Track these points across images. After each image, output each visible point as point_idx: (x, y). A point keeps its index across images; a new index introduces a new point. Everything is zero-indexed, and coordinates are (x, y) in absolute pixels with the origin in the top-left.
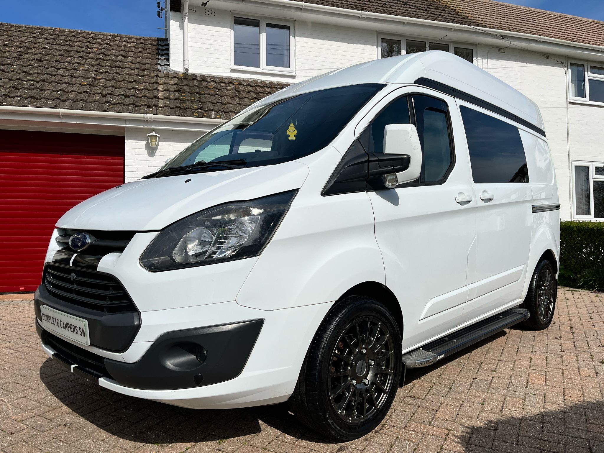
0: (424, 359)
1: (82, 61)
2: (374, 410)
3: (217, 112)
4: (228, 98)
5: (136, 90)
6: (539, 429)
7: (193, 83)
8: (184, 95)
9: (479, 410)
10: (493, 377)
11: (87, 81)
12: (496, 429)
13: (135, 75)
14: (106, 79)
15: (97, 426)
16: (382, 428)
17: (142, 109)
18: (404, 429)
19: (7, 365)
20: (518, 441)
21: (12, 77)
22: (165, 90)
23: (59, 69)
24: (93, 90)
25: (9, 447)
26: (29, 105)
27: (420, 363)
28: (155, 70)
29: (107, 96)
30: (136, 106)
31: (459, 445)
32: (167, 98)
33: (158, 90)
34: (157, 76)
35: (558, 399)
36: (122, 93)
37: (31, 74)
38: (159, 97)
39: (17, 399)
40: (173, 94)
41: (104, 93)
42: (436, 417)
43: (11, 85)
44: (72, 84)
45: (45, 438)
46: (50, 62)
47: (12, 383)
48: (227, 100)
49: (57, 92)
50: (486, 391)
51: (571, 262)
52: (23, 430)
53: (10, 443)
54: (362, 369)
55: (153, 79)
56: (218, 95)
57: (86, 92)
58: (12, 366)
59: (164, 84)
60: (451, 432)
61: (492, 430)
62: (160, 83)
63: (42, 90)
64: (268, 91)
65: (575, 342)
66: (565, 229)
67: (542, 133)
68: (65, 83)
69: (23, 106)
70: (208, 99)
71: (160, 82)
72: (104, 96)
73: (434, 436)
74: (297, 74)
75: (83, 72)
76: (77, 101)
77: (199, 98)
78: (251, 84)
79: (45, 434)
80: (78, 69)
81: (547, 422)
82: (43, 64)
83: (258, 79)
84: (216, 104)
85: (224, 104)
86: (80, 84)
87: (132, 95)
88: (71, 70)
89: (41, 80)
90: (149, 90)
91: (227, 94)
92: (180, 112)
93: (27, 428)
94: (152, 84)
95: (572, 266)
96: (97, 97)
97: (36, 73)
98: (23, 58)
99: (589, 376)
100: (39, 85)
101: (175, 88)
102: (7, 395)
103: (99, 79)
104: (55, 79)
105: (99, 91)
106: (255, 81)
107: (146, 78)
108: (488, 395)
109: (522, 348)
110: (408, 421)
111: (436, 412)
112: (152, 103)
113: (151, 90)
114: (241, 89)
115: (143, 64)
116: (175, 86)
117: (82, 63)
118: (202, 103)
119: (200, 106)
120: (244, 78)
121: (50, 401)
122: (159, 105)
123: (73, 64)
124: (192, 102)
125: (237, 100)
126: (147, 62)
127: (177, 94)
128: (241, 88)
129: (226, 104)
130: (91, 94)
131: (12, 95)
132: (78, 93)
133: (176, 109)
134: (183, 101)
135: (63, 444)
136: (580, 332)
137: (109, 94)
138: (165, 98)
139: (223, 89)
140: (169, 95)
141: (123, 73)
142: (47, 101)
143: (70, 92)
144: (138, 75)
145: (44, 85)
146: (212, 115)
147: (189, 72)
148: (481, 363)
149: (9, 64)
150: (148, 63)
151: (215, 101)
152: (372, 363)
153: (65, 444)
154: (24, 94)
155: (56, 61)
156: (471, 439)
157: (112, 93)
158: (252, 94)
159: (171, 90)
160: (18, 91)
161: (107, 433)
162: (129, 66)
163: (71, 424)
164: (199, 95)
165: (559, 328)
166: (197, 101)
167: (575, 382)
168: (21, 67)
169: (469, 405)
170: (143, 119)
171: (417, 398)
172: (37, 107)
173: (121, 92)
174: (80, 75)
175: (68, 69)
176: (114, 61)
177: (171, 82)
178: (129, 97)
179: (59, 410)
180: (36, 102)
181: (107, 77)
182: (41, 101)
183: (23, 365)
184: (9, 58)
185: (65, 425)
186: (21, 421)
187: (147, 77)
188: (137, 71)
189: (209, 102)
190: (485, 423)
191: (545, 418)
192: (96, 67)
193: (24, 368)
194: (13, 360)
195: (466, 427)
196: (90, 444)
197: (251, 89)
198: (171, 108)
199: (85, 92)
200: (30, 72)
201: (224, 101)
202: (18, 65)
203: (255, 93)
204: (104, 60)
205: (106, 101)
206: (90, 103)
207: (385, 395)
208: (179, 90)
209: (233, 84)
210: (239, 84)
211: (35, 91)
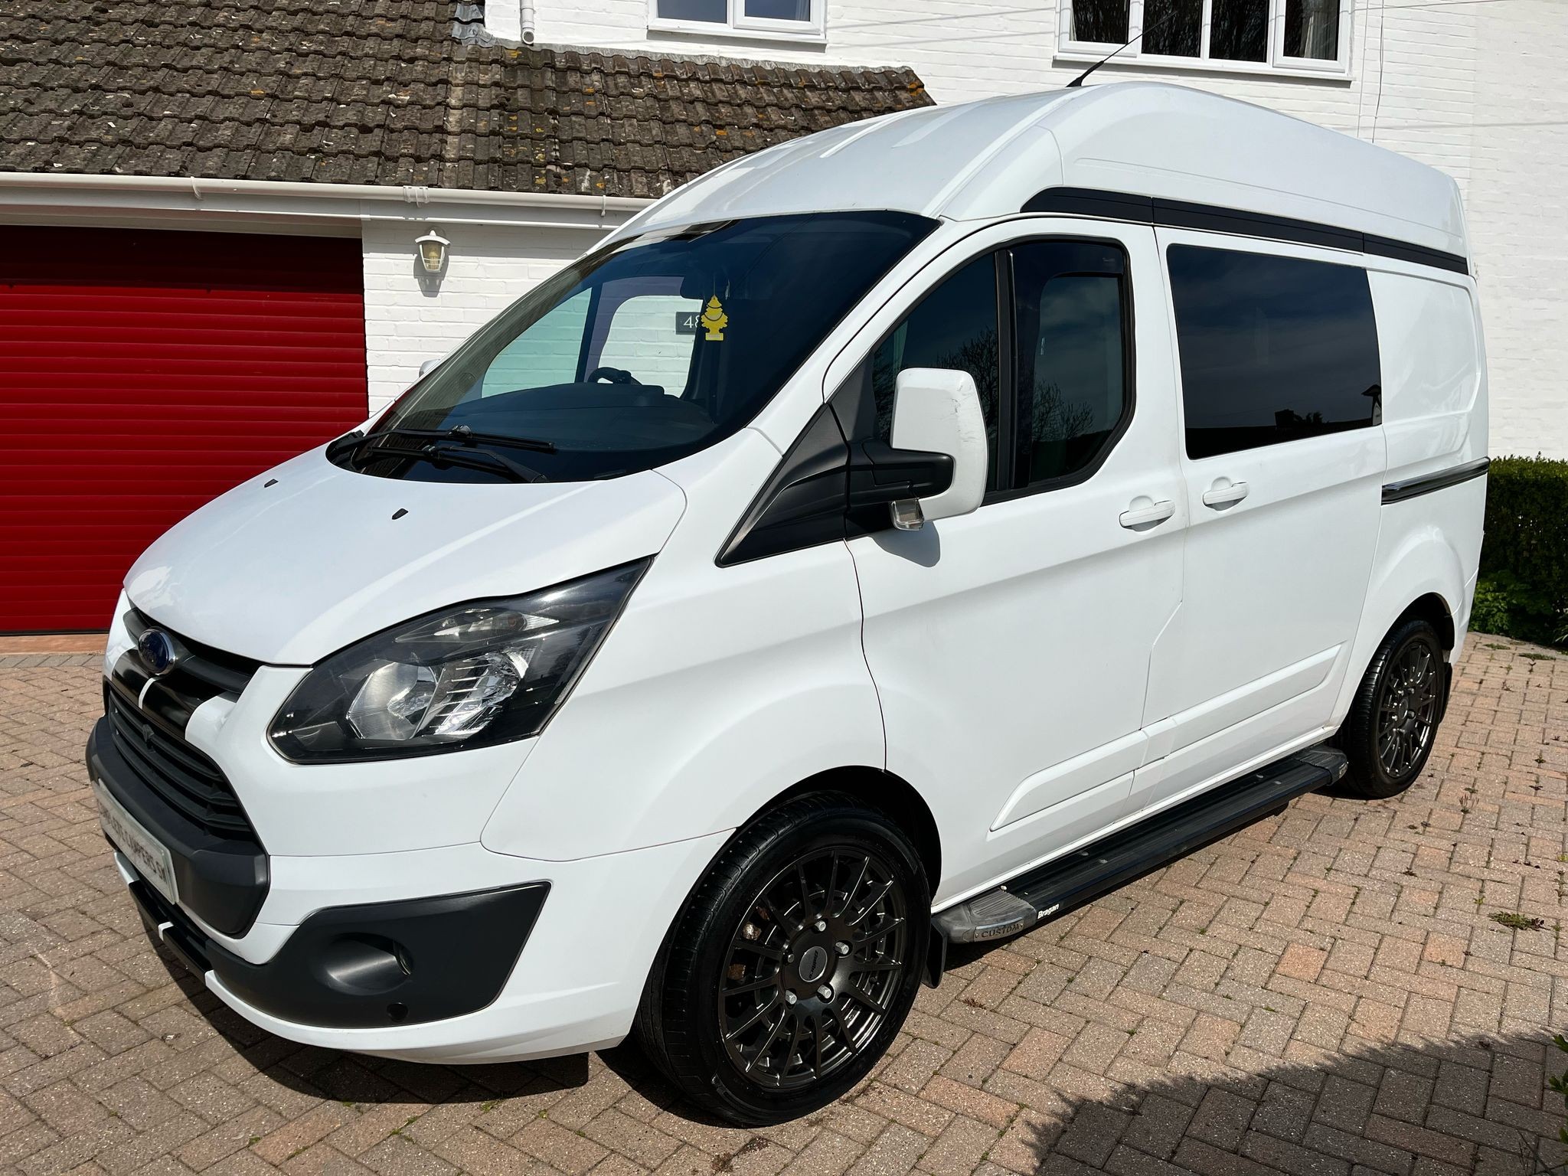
0: (998, 922)
1: (257, 21)
2: (844, 1054)
3: (598, 170)
4: (631, 125)
5: (392, 107)
6: (1242, 1121)
7: (543, 77)
8: (515, 118)
9: (1116, 1051)
10: (1191, 950)
11: (267, 85)
12: (1135, 1112)
13: (393, 57)
14: (315, 75)
15: (232, 1044)
16: (864, 1092)
17: (405, 167)
18: (917, 1096)
19: (69, 857)
20: (1174, 1153)
21: (79, 80)
22: (465, 106)
23: (198, 48)
24: (280, 114)
25: (35, 1095)
26: (117, 169)
27: (985, 931)
28: (445, 40)
29: (315, 132)
30: (388, 159)
31: (1030, 1151)
32: (470, 131)
33: (447, 105)
34: (449, 59)
35: (1330, 1031)
36: (353, 119)
37: (127, 68)
38: (450, 128)
39: (75, 959)
40: (486, 116)
41: (306, 120)
42: (1005, 1065)
43: (76, 107)
44: (229, 97)
45: (114, 1072)
46: (176, 27)
47: (71, 912)
48: (628, 130)
49: (190, 121)
50: (1157, 995)
51: (1550, 575)
52: (72, 1047)
53: (39, 1082)
54: (814, 967)
55: (437, 71)
56: (607, 116)
57: (262, 121)
58: (81, 860)
59: (467, 83)
60: (1024, 1113)
61: (1125, 1112)
62: (453, 82)
63: (151, 119)
64: (743, 96)
65: (1459, 845)
66: (1545, 484)
67: (1457, 264)
68: (210, 93)
69: (102, 173)
70: (578, 131)
71: (456, 78)
72: (307, 129)
73: (980, 1121)
74: (831, 39)
75: (258, 54)
76: (237, 150)
77: (555, 128)
78: (700, 75)
79: (115, 1063)
80: (245, 48)
81: (1273, 1099)
82: (157, 35)
83: (721, 58)
84: (598, 144)
85: (620, 144)
86: (248, 95)
87: (378, 126)
88: (227, 49)
89: (150, 88)
90: (425, 107)
91: (632, 110)
92: (501, 175)
93: (82, 1043)
94: (435, 84)
95: (1551, 584)
96: (288, 136)
97: (138, 66)
98: (109, 20)
99: (1443, 963)
100: (143, 103)
101: (492, 100)
102: (54, 947)
103: (298, 77)
104: (187, 82)
105: (295, 115)
106: (712, 66)
107: (419, 66)
108: (1158, 1005)
109: (1306, 857)
110: (935, 1073)
111: (1011, 1049)
112: (429, 149)
113: (430, 107)
114: (670, 93)
115: (415, 20)
116: (494, 91)
117: (258, 26)
118: (561, 141)
119: (553, 154)
120: (682, 56)
121: (143, 969)
122: (447, 156)
123: (235, 30)
124: (534, 139)
125: (656, 129)
126: (426, 13)
127: (495, 116)
128: (672, 89)
129: (624, 144)
130: (273, 125)
131: (77, 138)
132: (242, 123)
133: (491, 165)
134: (512, 139)
135: (150, 1091)
136: (1489, 808)
137: (318, 123)
138: (463, 131)
139: (622, 94)
140: (476, 122)
141: (359, 53)
142: (162, 152)
143: (222, 122)
144: (398, 58)
145: (157, 101)
146: (582, 181)
147: (535, 41)
148: (1181, 903)
149: (73, 40)
150: (427, 19)
151: (596, 137)
152: (845, 949)
153: (154, 1092)
154: (107, 133)
155: (193, 24)
156: (1066, 1137)
157: (328, 120)
158: (699, 107)
159: (481, 103)
160: (93, 124)
161: (248, 1064)
162: (376, 31)
163: (177, 1036)
164: (554, 119)
165: (1436, 791)
166: (548, 137)
167: (1397, 979)
168: (104, 48)
169: (1096, 1033)
170: (402, 199)
171: (981, 1006)
172: (137, 173)
173: (352, 117)
174: (249, 67)
175: (220, 48)
176: (339, 15)
177: (484, 79)
178: (369, 130)
179: (158, 994)
180: (135, 155)
181: (319, 68)
182: (147, 152)
183: (104, 856)
184: (74, 21)
185: (163, 1039)
186: (72, 1023)
187: (421, 63)
188: (396, 46)
189: (580, 139)
190: (1116, 1091)
191: (1272, 1086)
192: (292, 38)
193: (106, 867)
194: (84, 841)
195: (1064, 1100)
196: (207, 1094)
197: (698, 93)
198: (478, 163)
199: (261, 119)
200: (125, 63)
201: (620, 135)
202: (95, 41)
203: (708, 103)
204: (315, 14)
205: (310, 149)
206: (270, 153)
207: (878, 1017)
208: (501, 106)
209: (650, 76)
210: (666, 76)
211: (133, 123)
